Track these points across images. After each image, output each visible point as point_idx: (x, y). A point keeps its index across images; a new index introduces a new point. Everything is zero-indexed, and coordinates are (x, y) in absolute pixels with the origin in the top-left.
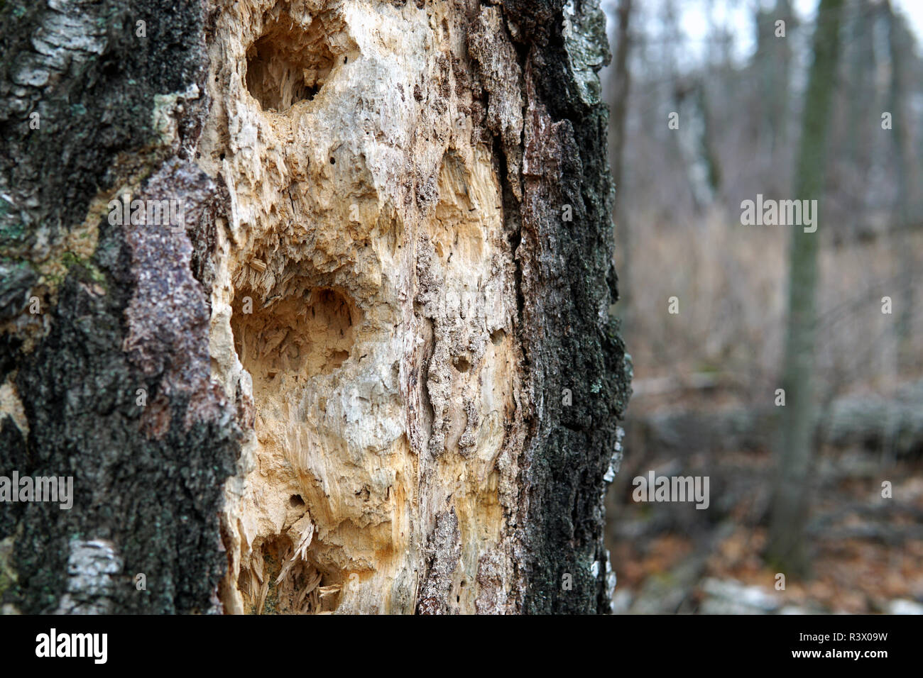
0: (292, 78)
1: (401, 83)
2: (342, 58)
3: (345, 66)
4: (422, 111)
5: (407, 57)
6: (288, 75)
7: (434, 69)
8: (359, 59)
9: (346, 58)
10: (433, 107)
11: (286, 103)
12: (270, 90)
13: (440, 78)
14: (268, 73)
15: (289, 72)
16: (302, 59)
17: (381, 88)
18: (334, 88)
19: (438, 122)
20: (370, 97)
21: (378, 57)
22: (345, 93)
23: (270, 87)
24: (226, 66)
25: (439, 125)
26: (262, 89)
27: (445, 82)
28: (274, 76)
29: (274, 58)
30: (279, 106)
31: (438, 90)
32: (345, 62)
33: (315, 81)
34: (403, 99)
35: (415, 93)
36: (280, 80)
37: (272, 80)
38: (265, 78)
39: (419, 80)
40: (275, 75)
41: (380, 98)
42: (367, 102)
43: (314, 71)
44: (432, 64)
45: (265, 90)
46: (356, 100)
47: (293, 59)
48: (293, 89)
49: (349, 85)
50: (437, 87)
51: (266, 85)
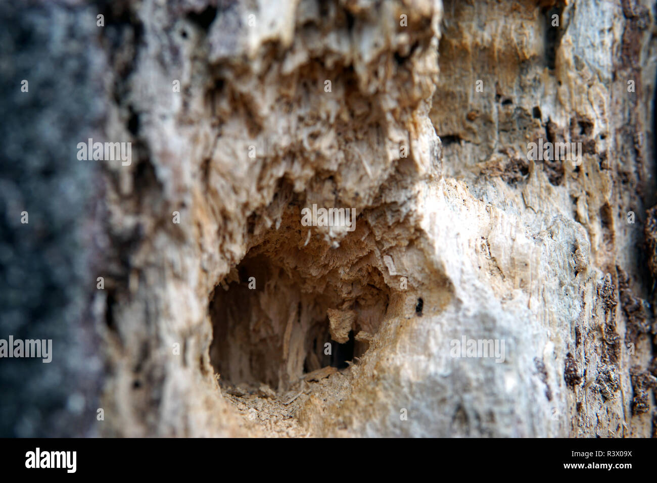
0: (305, 318)
1: (540, 356)
2: (411, 300)
3: (420, 320)
4: (579, 407)
5: (548, 296)
6: (299, 313)
7: (594, 310)
8: (451, 308)
9: (421, 301)
10: (594, 390)
11: (294, 369)
12: (263, 340)
13: (603, 327)
14: (260, 310)
15: (300, 306)
16: (326, 290)
17: (509, 384)
18: (397, 370)
19: (603, 418)
20: (483, 406)
21: (495, 309)
22: (423, 388)
23: (263, 333)
24: (157, 355)
25: (605, 423)
26: (249, 336)
27: (611, 328)
28: (271, 316)
29: (272, 283)
30: (280, 373)
31: (599, 351)
32: (419, 309)
33: (352, 334)
34: (549, 397)
35: (567, 371)
36: (284, 322)
37: (268, 322)
38: (254, 318)
39: (572, 341)
40: (273, 313)
41: (506, 408)
42: (478, 417)
43: (349, 314)
44: (590, 299)
45: (255, 339)
46: (449, 409)
47: (308, 288)
48: (307, 340)
49: (432, 369)
50: (598, 344)
51: (256, 331)
